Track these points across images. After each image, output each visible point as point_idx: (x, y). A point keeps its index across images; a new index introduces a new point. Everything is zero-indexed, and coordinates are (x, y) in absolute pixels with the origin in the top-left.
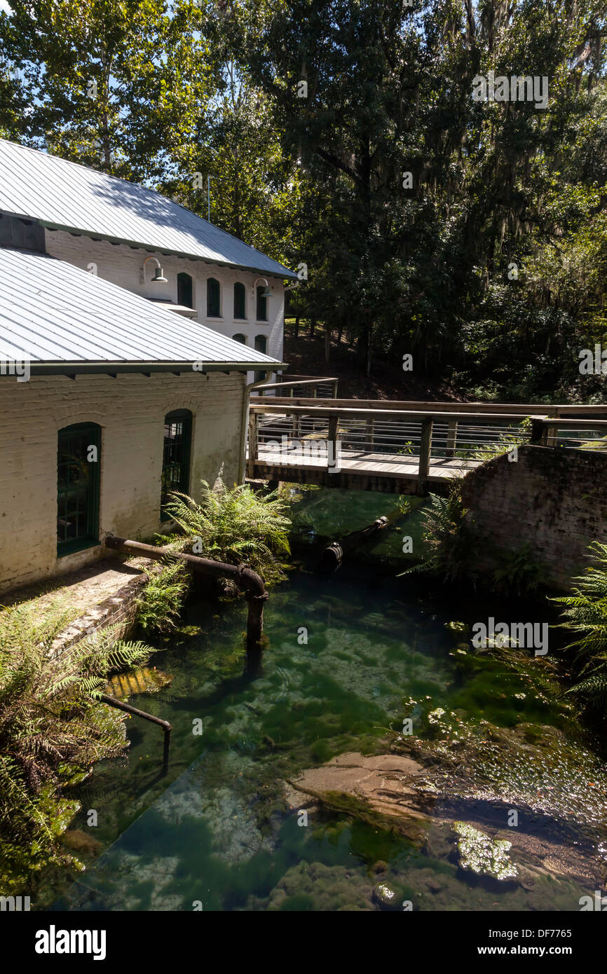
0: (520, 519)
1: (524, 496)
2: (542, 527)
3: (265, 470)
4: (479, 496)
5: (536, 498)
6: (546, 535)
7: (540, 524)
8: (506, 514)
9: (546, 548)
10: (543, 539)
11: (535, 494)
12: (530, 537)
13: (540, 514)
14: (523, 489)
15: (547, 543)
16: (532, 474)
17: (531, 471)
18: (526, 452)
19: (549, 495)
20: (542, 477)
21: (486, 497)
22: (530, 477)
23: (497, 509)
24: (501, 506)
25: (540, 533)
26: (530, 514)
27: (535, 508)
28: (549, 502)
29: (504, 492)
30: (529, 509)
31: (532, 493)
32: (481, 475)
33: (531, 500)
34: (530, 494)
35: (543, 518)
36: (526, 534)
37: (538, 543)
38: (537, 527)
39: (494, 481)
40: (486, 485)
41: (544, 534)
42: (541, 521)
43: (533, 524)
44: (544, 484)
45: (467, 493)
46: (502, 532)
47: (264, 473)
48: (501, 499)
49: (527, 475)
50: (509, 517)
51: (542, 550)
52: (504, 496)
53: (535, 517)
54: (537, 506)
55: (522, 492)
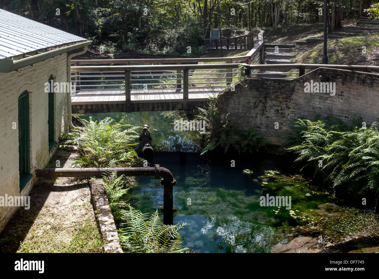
0: (248, 114)
1: (249, 103)
2: (259, 116)
3: (78, 108)
4: (227, 106)
5: (255, 103)
6: (261, 120)
7: (258, 115)
8: (241, 113)
9: (261, 126)
10: (259, 122)
11: (254, 101)
12: (253, 122)
13: (257, 110)
14: (248, 100)
15: (262, 124)
16: (252, 92)
17: (251, 91)
18: (248, 82)
19: (261, 101)
20: (257, 93)
21: (231, 106)
22: (251, 94)
23: (236, 111)
24: (238, 109)
25: (258, 120)
26: (252, 111)
27: (254, 108)
28: (261, 104)
29: (239, 102)
30: (252, 109)
31: (253, 101)
32: (227, 95)
33: (252, 104)
34: (251, 101)
35: (259, 112)
36: (252, 121)
37: (258, 124)
38: (256, 117)
39: (234, 97)
40: (230, 100)
41: (260, 120)
42: (258, 114)
43: (254, 116)
44: (258, 96)
45: (221, 105)
46: (240, 122)
47: (77, 110)
48: (237, 106)
49: (249, 92)
50: (243, 114)
51: (259, 127)
52: (239, 104)
53: (255, 112)
54: (256, 107)
55: (248, 101)
